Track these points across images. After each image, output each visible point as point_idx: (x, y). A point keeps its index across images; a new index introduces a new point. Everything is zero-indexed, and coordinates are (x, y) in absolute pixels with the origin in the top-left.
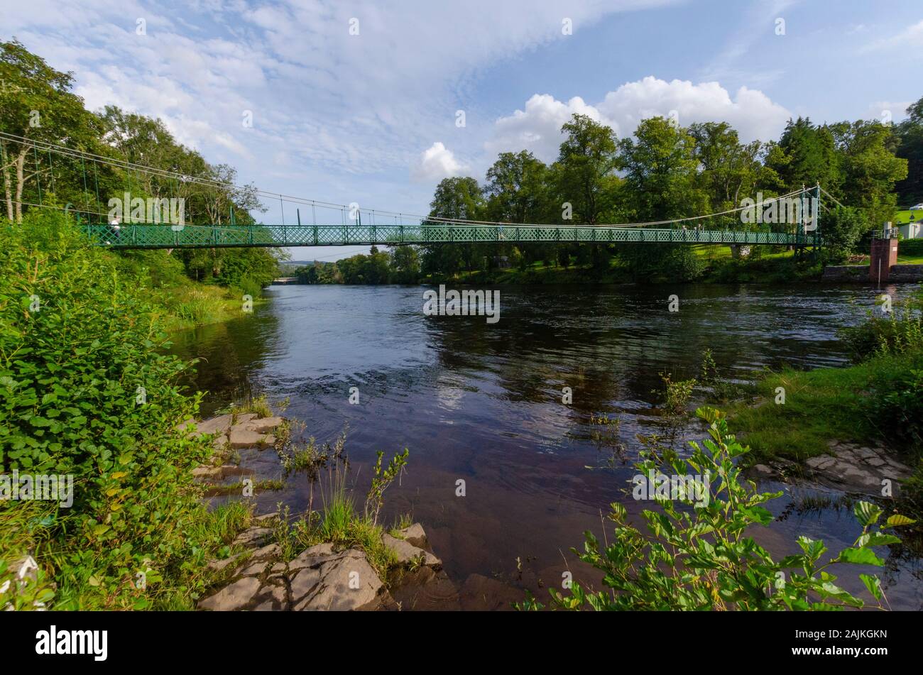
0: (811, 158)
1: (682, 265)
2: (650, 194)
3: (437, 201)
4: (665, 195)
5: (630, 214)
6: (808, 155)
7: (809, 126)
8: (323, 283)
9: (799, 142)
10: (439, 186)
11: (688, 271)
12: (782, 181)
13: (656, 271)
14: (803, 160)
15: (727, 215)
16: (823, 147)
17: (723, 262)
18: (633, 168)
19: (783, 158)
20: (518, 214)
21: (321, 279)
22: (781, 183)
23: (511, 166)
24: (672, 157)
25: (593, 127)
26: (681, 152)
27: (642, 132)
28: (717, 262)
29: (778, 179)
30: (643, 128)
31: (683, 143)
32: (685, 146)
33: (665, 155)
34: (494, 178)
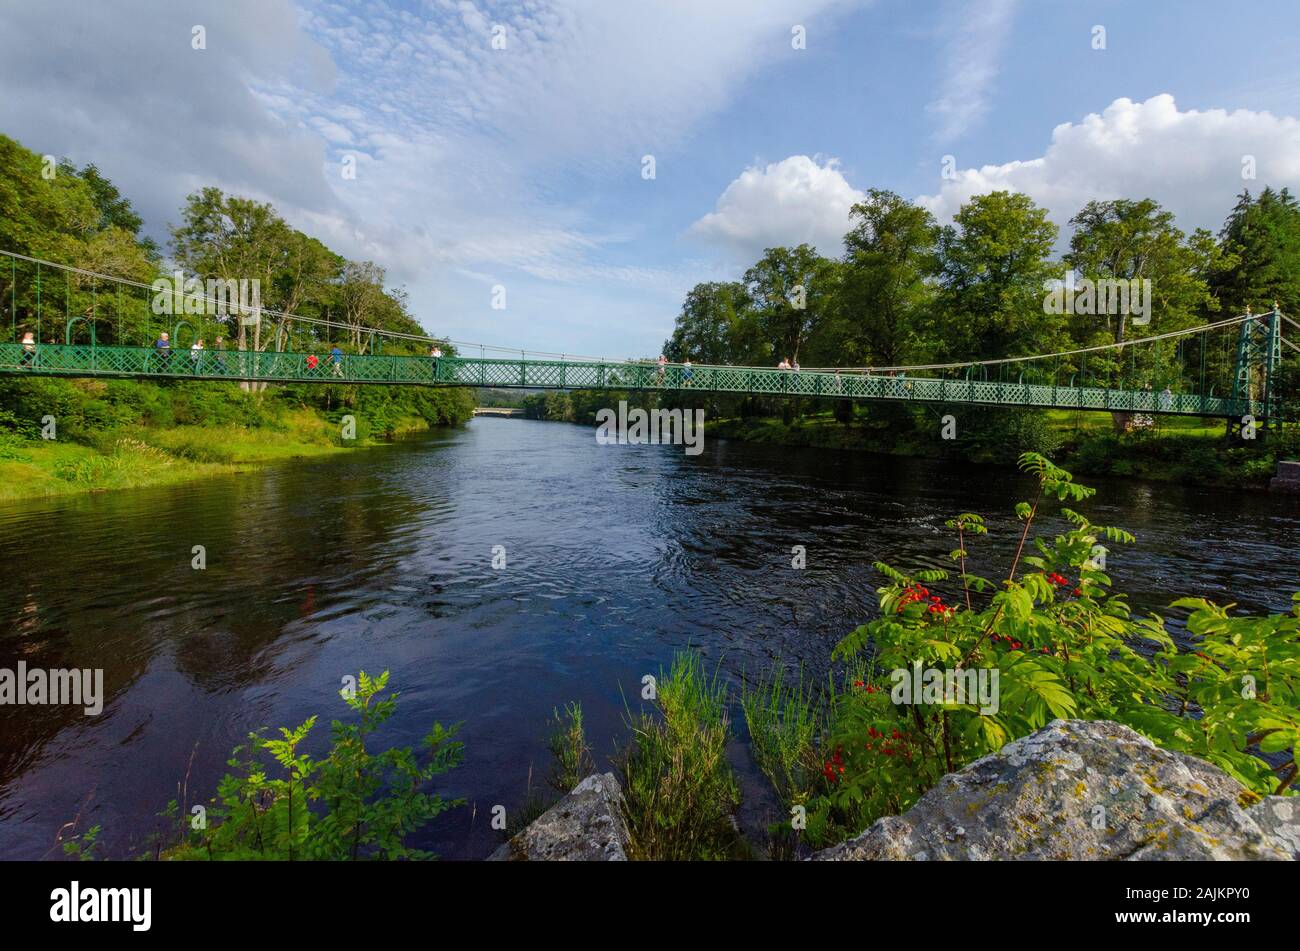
0: (1284, 260)
1: (1016, 436)
2: (971, 316)
3: (686, 314)
4: (997, 318)
5: (935, 347)
6: (1278, 254)
7: (1289, 203)
8: (553, 420)
9: (1262, 230)
10: (690, 294)
12: (1217, 300)
13: (979, 442)
14: (1268, 262)
17: (1095, 436)
18: (951, 273)
19: (1219, 259)
20: (787, 337)
21: (552, 414)
22: (1215, 304)
23: (782, 267)
24: (1018, 256)
25: (901, 209)
26: (1032, 248)
27: (968, 216)
28: (1086, 435)
29: (1208, 296)
30: (970, 209)
31: (1037, 233)
32: (1040, 238)
33: (999, 253)
34: (755, 284)
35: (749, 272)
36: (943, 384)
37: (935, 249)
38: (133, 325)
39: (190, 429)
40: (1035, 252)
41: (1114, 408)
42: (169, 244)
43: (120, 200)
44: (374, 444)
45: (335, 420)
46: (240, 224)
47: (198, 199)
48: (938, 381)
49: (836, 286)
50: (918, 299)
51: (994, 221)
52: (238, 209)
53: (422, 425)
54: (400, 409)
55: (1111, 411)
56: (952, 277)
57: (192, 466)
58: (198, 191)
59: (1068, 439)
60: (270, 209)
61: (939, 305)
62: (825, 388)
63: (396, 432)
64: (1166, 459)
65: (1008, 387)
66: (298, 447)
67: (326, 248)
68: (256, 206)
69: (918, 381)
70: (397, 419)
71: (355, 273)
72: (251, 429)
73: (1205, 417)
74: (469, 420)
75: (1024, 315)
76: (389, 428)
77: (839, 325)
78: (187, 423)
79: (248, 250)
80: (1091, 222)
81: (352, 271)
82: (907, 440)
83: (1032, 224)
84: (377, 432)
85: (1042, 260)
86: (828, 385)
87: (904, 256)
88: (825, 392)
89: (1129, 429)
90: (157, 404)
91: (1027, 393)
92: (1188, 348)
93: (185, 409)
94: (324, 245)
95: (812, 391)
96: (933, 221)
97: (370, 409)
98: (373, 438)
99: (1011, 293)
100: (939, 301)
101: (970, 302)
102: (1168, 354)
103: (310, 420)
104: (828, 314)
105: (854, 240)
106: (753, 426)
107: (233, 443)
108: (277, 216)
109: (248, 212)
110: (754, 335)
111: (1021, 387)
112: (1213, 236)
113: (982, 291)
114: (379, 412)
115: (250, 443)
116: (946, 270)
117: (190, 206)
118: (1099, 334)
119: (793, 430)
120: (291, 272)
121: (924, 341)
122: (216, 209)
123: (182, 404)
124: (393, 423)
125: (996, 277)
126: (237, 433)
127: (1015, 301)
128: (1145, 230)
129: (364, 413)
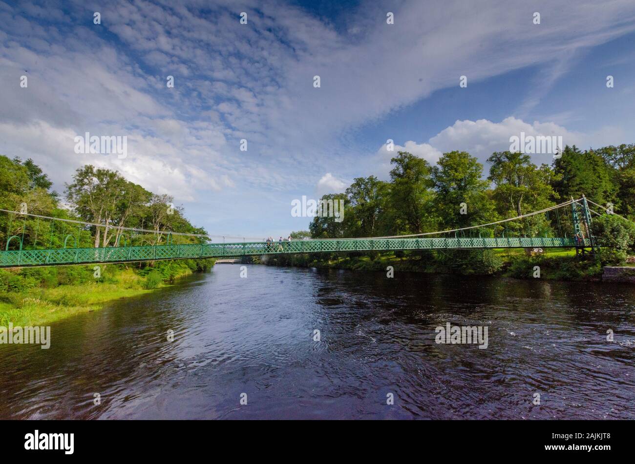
0: (581, 175)
1: (482, 261)
2: (452, 205)
5: (438, 221)
6: (578, 172)
7: (577, 151)
9: (569, 163)
11: (488, 267)
12: (558, 194)
13: (465, 264)
14: (575, 176)
15: (515, 221)
16: (592, 166)
17: (518, 258)
18: (439, 187)
19: (554, 176)
20: (368, 218)
21: (255, 260)
22: (557, 195)
23: (363, 186)
24: (468, 178)
25: (413, 159)
26: (473, 174)
27: (443, 162)
28: (513, 258)
29: (553, 192)
30: (443, 159)
31: (474, 168)
32: (476, 170)
33: (459, 177)
34: (351, 195)
35: (347, 189)
36: (445, 240)
37: (430, 176)
38: (42, 235)
39: (66, 287)
40: (475, 176)
41: (524, 246)
42: (64, 192)
43: (42, 174)
44: (164, 286)
45: (143, 274)
46: (102, 180)
47: (82, 170)
48: (443, 239)
49: (389, 194)
50: (427, 198)
51: (455, 164)
52: (101, 174)
53: (189, 272)
54: (178, 266)
55: (524, 247)
56: (440, 188)
57: (65, 309)
58: (82, 167)
59: (506, 260)
60: (117, 174)
61: (436, 201)
62: (391, 246)
63: (175, 278)
64: (552, 268)
65: (475, 240)
66: (124, 292)
67: (144, 189)
68: (110, 172)
69: (434, 239)
70: (176, 271)
71: (158, 200)
72: (99, 283)
73: (565, 247)
74: (213, 267)
75: (475, 204)
76: (172, 276)
77: (392, 211)
78: (64, 284)
79: (104, 193)
80: (496, 161)
81: (156, 199)
82: (431, 265)
83: (471, 164)
84: (166, 279)
85: (478, 179)
86: (392, 245)
87: (417, 179)
88: (391, 248)
89: (533, 255)
90: (49, 275)
91: (484, 242)
92: (551, 215)
93: (64, 276)
94: (143, 188)
95: (385, 248)
96: (428, 164)
97: (162, 267)
98: (163, 282)
99: (467, 194)
100: (436, 199)
101: (450, 200)
102: (542, 219)
103: (129, 275)
104: (386, 206)
105: (394, 173)
106: (356, 262)
107: (89, 293)
108: (121, 176)
109: (106, 175)
110: (352, 218)
111: (481, 239)
112: (550, 166)
113: (455, 194)
114: (166, 268)
115: (98, 292)
116: (437, 185)
117: (78, 174)
118: (510, 211)
119: (375, 262)
120: (126, 202)
121: (432, 218)
122: (90, 174)
123: (63, 274)
124: (173, 273)
125: (460, 188)
126: (91, 287)
127: (470, 198)
128: (520, 163)
129: (159, 269)
